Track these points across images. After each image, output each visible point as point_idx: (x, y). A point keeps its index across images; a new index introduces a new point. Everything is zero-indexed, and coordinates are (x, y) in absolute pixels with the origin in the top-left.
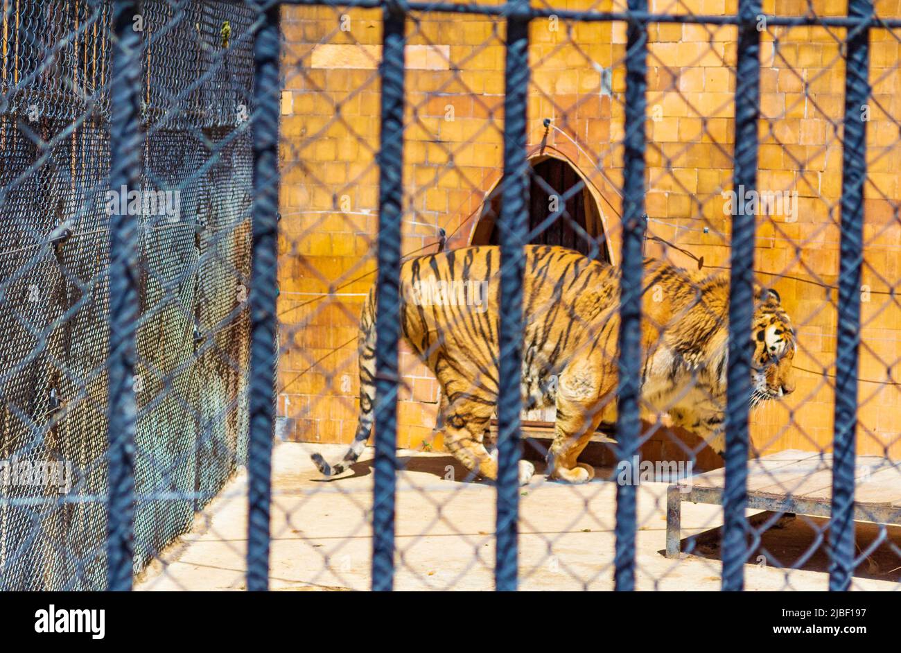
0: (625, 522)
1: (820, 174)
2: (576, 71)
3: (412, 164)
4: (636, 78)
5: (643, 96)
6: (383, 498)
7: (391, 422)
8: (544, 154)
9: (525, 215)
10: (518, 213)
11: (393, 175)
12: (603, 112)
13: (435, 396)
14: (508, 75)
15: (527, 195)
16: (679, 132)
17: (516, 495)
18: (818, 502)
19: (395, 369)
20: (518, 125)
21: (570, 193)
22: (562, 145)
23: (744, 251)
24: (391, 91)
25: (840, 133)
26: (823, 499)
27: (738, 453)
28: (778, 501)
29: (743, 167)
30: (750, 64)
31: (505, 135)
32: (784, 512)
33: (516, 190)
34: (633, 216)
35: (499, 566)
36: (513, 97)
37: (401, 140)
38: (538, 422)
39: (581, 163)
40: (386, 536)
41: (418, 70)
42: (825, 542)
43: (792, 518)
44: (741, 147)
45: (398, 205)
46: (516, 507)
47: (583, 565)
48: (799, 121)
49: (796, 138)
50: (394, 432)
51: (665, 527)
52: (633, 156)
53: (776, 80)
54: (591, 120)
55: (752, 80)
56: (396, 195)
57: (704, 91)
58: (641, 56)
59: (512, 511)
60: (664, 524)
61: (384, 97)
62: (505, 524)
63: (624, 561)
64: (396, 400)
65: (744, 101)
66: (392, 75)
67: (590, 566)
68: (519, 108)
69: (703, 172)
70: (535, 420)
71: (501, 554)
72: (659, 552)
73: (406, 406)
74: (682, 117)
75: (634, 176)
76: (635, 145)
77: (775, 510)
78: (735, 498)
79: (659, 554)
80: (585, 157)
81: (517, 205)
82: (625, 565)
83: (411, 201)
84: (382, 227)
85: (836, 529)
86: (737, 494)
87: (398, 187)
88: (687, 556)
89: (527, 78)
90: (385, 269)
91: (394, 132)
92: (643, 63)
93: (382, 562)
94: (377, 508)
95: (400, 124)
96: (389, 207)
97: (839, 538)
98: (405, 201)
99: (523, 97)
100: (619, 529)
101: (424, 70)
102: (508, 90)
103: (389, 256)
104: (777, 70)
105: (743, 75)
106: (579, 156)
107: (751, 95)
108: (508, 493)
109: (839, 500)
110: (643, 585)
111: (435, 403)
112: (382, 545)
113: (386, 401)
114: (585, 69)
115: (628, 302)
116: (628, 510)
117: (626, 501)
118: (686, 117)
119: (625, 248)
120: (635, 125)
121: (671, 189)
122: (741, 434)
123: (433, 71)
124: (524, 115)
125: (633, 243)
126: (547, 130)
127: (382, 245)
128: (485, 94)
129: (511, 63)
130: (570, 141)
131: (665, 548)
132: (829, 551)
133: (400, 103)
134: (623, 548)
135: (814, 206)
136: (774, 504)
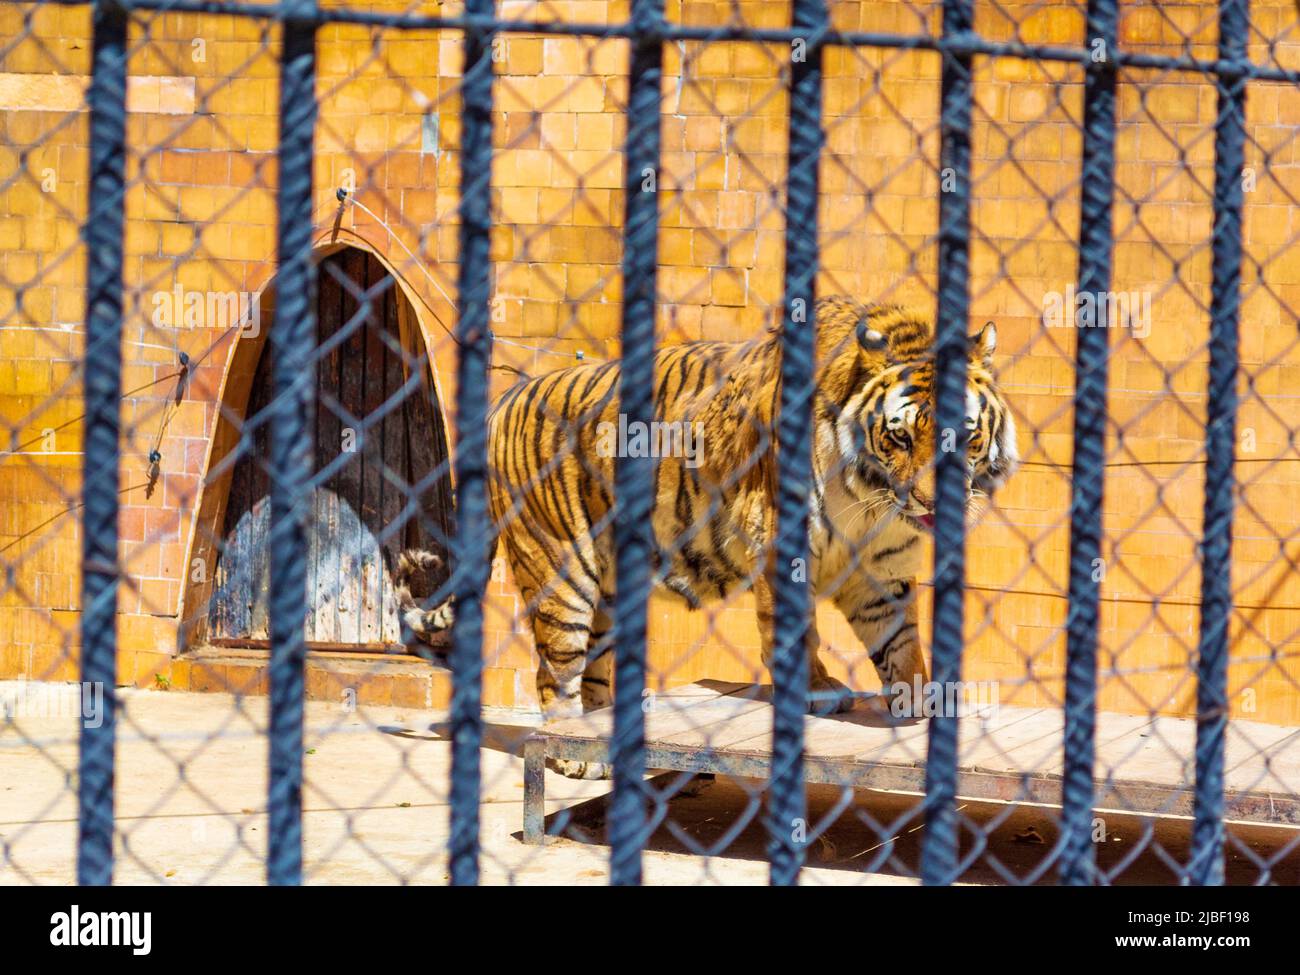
0: (464, 785)
1: (747, 272)
2: (386, 117)
3: (139, 256)
4: (477, 115)
5: (489, 142)
6: (95, 754)
7: (107, 637)
8: (337, 241)
9: (310, 321)
10: (299, 318)
11: (107, 259)
12: (427, 178)
13: (175, 605)
14: (285, 110)
15: (313, 291)
16: (539, 209)
17: (299, 746)
18: (747, 756)
19: (113, 556)
20: (300, 185)
21: (378, 288)
22: (364, 228)
23: (639, 376)
24: (105, 131)
25: (782, 199)
26: (754, 751)
27: (633, 679)
28: (688, 756)
29: (638, 251)
30: (648, 97)
31: (281, 201)
32: (697, 772)
33: (296, 282)
34: (473, 323)
35: (274, 853)
36: (292, 142)
37: (121, 206)
38: (331, 643)
39: (392, 254)
40: (100, 811)
41: (147, 113)
42: (763, 809)
43: (709, 782)
44: (635, 220)
45: (117, 305)
46: (300, 764)
47: (399, 856)
48: (717, 195)
49: (712, 219)
50: (112, 652)
51: (522, 798)
52: (474, 232)
53: (682, 133)
54: (408, 190)
55: (649, 121)
56: (112, 289)
57: (576, 148)
58: (485, 84)
59: (293, 770)
60: (520, 793)
61: (95, 141)
62: (282, 790)
63: (463, 842)
64: (113, 603)
65: (638, 151)
66: (108, 108)
67: (410, 858)
68: (301, 159)
69: (574, 269)
70: (326, 640)
71: (276, 836)
72: (514, 835)
73: (129, 622)
74: (544, 187)
75: (475, 264)
76: (476, 216)
77: (684, 769)
78: (629, 745)
79: (513, 839)
80: (398, 246)
81: (298, 305)
82: (464, 848)
83: (136, 298)
84: (91, 339)
85: (779, 790)
86: (630, 740)
87: (116, 278)
88: (554, 839)
89: (312, 113)
90: (98, 402)
91: (109, 194)
92: (488, 93)
93: (93, 851)
94: (87, 768)
95: (120, 182)
96: (103, 309)
97: (783, 803)
98: (127, 299)
99: (306, 143)
100: (455, 795)
101: (156, 114)
102: (285, 132)
103: (103, 383)
104: (684, 118)
105: (638, 112)
106: (389, 245)
107: (649, 143)
108: (287, 744)
109: (784, 746)
110: (492, 876)
111: (174, 617)
112: (93, 824)
113: (99, 604)
114: (400, 115)
115: (468, 452)
116: (468, 766)
117: (465, 752)
118: (550, 188)
119: (462, 371)
120: (476, 186)
121: (528, 295)
122: (637, 650)
123: (169, 115)
124: (308, 168)
125: (474, 364)
126: (342, 205)
127: (91, 366)
128: (249, 151)
129: (290, 91)
130: (377, 222)
131: (522, 830)
132: (768, 823)
133: (119, 150)
134: (462, 823)
135: (738, 318)
136: (683, 761)
